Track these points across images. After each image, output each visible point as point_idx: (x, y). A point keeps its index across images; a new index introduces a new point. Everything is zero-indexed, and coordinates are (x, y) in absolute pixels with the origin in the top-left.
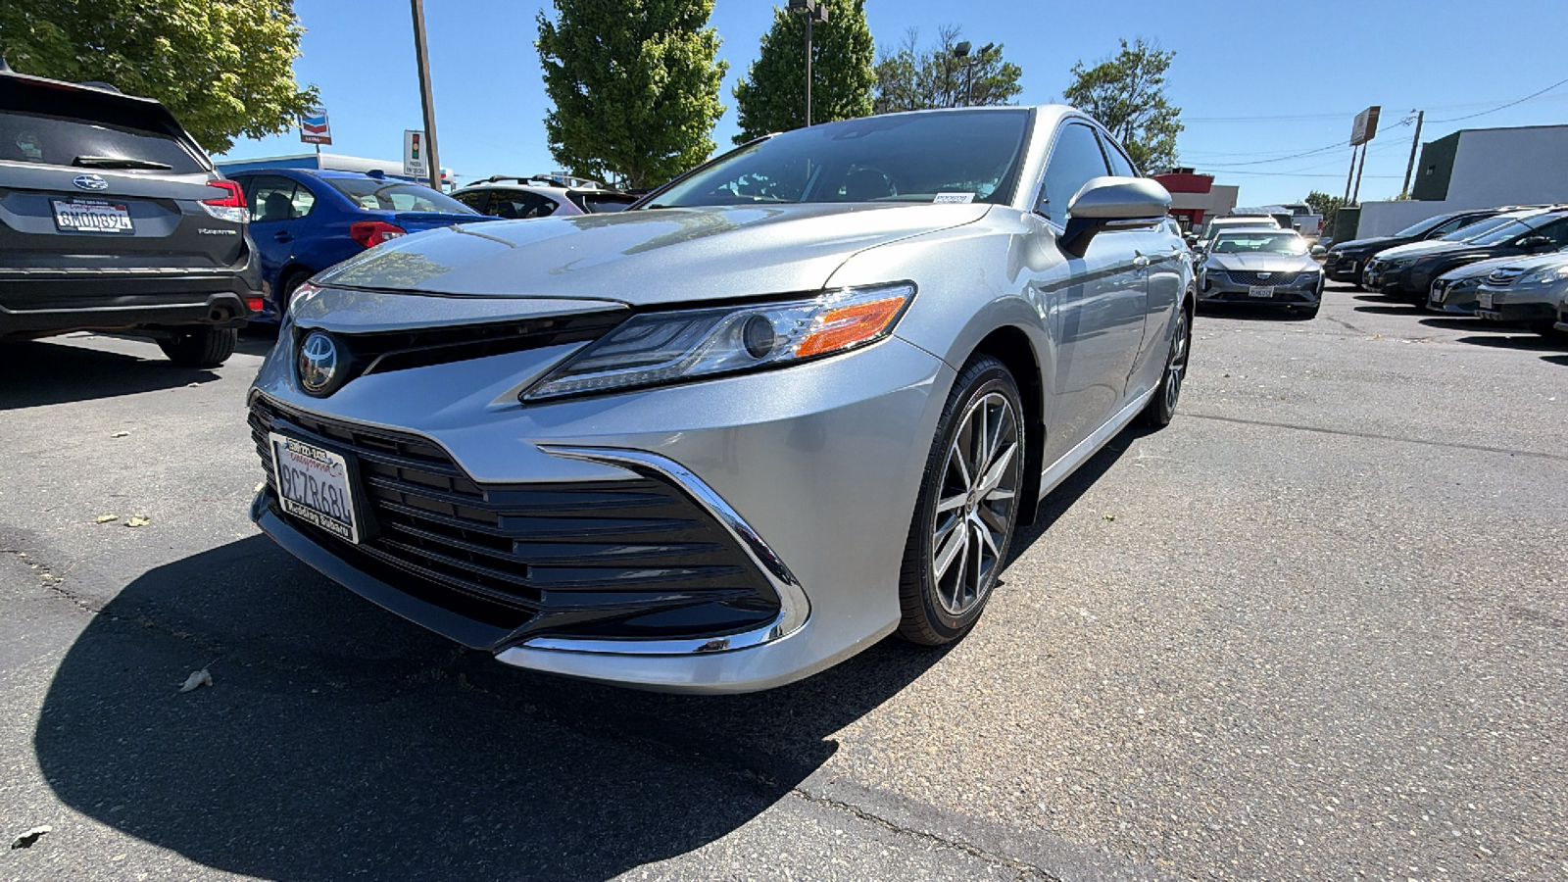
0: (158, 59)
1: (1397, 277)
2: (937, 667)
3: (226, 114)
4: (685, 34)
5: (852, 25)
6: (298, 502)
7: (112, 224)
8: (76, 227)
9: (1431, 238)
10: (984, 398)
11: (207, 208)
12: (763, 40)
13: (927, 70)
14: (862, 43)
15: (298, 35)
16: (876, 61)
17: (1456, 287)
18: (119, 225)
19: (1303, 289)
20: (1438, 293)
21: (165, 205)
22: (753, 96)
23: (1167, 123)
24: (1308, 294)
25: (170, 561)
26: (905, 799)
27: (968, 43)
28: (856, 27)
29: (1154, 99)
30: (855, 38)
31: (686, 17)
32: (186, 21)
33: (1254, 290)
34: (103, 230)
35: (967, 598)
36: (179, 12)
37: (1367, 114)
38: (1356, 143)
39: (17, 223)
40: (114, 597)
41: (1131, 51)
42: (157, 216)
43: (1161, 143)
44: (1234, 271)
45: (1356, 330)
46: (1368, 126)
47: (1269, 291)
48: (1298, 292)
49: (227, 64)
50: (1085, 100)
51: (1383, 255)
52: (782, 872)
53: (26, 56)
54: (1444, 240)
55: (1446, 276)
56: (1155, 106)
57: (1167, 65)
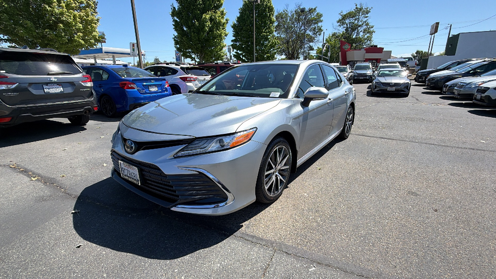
0: (59, 30)
1: (434, 83)
2: (268, 208)
3: (79, 45)
4: (215, 11)
5: (267, 4)
6: (126, 175)
7: (58, 90)
8: (49, 92)
9: (447, 69)
10: (277, 148)
11: (82, 83)
12: (239, 10)
13: (293, 15)
14: (271, 9)
15: (99, 20)
16: (276, 14)
17: (450, 87)
18: (60, 90)
19: (404, 88)
20: (445, 89)
21: (71, 84)
22: (237, 27)
23: (370, 30)
24: (406, 90)
25: (90, 185)
26: (255, 236)
27: (305, 8)
28: (269, 4)
29: (365, 23)
30: (269, 8)
31: (215, 5)
32: (67, 18)
33: (389, 89)
34: (56, 92)
35: (276, 192)
36: (65, 16)
37: (435, 25)
38: (431, 34)
39: (35, 92)
40: (79, 195)
41: (358, 7)
42: (69, 87)
43: (368, 37)
44: (383, 83)
45: (419, 101)
46: (435, 29)
47: (394, 89)
48: (402, 89)
49: (79, 30)
50: (343, 24)
51: (432, 75)
52: (228, 250)
53: (22, 31)
54: (450, 70)
55: (447, 84)
56: (366, 25)
57: (370, 12)
